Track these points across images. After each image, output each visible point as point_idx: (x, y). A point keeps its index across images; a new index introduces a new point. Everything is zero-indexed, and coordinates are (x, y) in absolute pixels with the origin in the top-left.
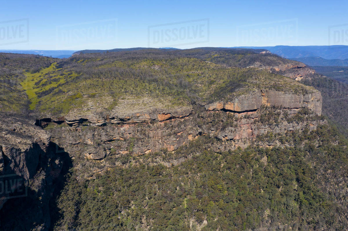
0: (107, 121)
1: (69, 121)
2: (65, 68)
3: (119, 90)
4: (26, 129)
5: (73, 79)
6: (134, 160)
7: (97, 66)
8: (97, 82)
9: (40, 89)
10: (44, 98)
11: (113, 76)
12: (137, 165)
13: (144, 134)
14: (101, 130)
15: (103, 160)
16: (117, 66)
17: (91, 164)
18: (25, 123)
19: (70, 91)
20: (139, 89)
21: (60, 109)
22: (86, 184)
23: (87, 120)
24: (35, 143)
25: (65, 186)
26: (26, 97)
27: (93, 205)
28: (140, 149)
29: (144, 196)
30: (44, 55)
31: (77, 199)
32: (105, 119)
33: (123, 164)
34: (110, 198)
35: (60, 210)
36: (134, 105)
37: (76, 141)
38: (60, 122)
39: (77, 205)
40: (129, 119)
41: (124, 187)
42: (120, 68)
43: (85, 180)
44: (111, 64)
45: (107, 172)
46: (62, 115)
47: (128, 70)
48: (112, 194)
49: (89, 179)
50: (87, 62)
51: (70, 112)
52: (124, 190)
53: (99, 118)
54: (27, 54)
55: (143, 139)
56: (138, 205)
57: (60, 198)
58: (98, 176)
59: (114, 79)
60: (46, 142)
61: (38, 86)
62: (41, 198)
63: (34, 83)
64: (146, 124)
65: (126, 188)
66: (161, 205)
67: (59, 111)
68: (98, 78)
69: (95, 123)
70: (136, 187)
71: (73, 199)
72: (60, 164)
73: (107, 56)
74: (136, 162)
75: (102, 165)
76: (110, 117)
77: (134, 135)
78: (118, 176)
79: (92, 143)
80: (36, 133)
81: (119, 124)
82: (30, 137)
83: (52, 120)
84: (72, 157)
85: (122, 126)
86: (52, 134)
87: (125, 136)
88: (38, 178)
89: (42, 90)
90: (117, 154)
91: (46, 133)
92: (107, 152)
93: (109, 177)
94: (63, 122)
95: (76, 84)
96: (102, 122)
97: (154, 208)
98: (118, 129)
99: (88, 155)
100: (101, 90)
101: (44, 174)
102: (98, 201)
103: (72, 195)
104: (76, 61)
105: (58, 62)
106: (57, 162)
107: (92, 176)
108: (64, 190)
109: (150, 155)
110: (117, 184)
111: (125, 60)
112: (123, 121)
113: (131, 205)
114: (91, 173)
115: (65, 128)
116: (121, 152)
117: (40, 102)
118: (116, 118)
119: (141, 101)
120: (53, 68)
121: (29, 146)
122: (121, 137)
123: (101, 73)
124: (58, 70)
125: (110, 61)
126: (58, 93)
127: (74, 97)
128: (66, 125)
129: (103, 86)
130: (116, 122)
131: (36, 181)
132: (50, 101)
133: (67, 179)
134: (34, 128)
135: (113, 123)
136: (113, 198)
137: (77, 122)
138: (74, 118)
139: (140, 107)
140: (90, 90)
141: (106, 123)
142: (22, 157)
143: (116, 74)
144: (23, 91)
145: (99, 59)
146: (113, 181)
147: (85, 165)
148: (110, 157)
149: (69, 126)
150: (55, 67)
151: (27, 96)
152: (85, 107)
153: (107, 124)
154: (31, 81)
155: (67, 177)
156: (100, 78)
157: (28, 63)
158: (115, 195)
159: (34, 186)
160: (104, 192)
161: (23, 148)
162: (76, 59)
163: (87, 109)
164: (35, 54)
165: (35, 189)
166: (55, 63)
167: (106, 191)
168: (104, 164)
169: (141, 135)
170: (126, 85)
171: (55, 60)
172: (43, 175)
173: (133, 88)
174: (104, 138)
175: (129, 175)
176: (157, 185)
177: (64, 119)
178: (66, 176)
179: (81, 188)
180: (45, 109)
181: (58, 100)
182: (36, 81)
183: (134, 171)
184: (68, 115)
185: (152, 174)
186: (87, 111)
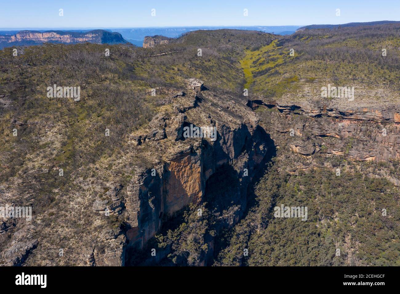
0: (322, 113)
1: (281, 107)
2: (286, 46)
3: (345, 76)
4: (238, 108)
5: (293, 60)
6: (348, 164)
7: (323, 45)
8: (319, 65)
9: (257, 68)
10: (258, 79)
11: (341, 58)
12: (351, 172)
13: (370, 136)
14: (314, 122)
15: (310, 156)
16: (348, 46)
17: (296, 158)
18: (238, 103)
19: (286, 73)
20: (373, 77)
21: (273, 92)
22: (286, 178)
23: (299, 108)
24: (244, 124)
25: (265, 174)
26: (242, 75)
27: (290, 202)
28: (359, 154)
29: (354, 211)
30: (266, 32)
31: (275, 192)
32: (321, 110)
33: (334, 166)
34: (310, 200)
35: (257, 197)
36: (362, 97)
37: (284, 130)
38: (270, 106)
39: (273, 198)
40: (351, 114)
41: (329, 193)
42: (352, 48)
43: (286, 173)
44: (341, 42)
45: (312, 171)
46: (274, 98)
47: (363, 51)
48: (314, 196)
49: (291, 173)
50: (311, 40)
51: (283, 97)
52: (329, 197)
53: (315, 107)
54: (250, 31)
55: (365, 142)
56: (344, 220)
57: (259, 186)
58: (302, 174)
59: (342, 61)
60: (254, 125)
61: (255, 65)
62: (241, 180)
63: (252, 61)
64: (375, 124)
65: (332, 196)
66: (374, 229)
67: (272, 94)
68: (321, 60)
69: (308, 113)
70: (345, 197)
71: (270, 190)
72: (264, 150)
73: (338, 33)
74: (351, 168)
75: (308, 161)
76: (328, 108)
77: (355, 135)
78: (324, 179)
79: (301, 135)
80: (246, 114)
81: (337, 117)
82: (241, 117)
83: (263, 103)
84: (277, 146)
85: (340, 121)
86: (261, 118)
87: (342, 133)
88: (241, 160)
89: (258, 69)
90: (329, 154)
91: (255, 116)
92: (317, 149)
93: (313, 177)
94: (274, 106)
95: (295, 66)
96: (316, 112)
97: (365, 229)
98: (335, 123)
99: (294, 147)
100: (323, 74)
101: (248, 157)
102: (296, 200)
103: (271, 185)
104: (299, 39)
105: (280, 39)
106: (261, 147)
107: (294, 171)
108: (263, 178)
109: (373, 163)
110: (322, 188)
111: (362, 37)
112: (343, 115)
113: (335, 217)
114: (294, 168)
115: (275, 113)
116: (334, 152)
117: (254, 82)
118: (335, 110)
119: (374, 93)
120: (273, 45)
121: (238, 126)
122: (337, 134)
123: (327, 54)
124: (278, 49)
125: (341, 39)
126: (273, 74)
127: (290, 81)
128: (277, 110)
129: (325, 70)
130: (334, 115)
131: (239, 162)
132: (264, 82)
133: (268, 167)
134: (245, 109)
135: (331, 116)
136: (314, 201)
137: (289, 108)
138: (286, 103)
139: (371, 101)
140: (309, 74)
141: (322, 114)
142: (231, 135)
143: (345, 56)
144: (240, 69)
145: (326, 37)
146: (317, 183)
147: (289, 157)
148: (319, 155)
149: (279, 112)
150: (275, 45)
151: (244, 74)
152: (301, 92)
153: (323, 116)
154: (250, 60)
155: (269, 165)
156: (324, 60)
157: (249, 40)
158: (316, 200)
159: (236, 166)
160: (305, 193)
161: (233, 127)
162: (299, 36)
163: (302, 95)
164: (258, 30)
165: (237, 170)
166: (276, 41)
167: (307, 192)
168: (310, 161)
169: (364, 136)
170: (356, 70)
171: (277, 37)
172: (246, 158)
173: (366, 75)
174: (316, 132)
175: (339, 182)
176: (374, 203)
177: (275, 104)
178: (267, 165)
179: (281, 181)
180: (258, 90)
181: (272, 82)
182: (254, 59)
183: (347, 178)
184: (280, 99)
185: (369, 188)
186: (302, 97)
